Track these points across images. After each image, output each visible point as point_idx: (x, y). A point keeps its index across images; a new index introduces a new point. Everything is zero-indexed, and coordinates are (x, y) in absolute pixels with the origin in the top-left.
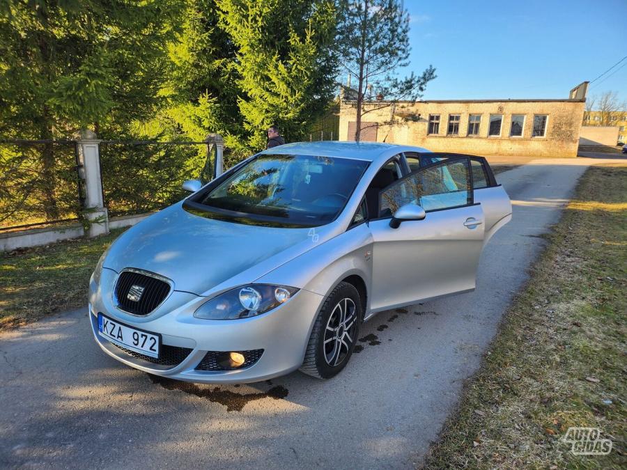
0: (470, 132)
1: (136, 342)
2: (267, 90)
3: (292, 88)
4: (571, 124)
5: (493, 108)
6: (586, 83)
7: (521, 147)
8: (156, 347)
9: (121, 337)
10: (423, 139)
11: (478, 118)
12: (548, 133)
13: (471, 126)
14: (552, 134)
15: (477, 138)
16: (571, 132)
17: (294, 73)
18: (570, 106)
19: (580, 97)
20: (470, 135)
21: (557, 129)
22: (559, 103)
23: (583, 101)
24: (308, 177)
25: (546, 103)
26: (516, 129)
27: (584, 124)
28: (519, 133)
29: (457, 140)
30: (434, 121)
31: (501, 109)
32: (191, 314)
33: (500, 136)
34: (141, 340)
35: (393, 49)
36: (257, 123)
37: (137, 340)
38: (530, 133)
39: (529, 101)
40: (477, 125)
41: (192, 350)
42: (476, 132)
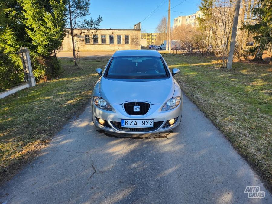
0: (102, 42)
1: (144, 124)
4: (137, 39)
5: (110, 32)
6: (140, 23)
7: (122, 48)
8: (153, 124)
9: (137, 124)
10: (84, 46)
11: (105, 36)
12: (130, 42)
13: (102, 39)
14: (132, 42)
15: (106, 44)
16: (138, 41)
18: (136, 32)
19: (138, 28)
20: (103, 44)
21: (133, 40)
22: (132, 31)
23: (140, 30)
25: (128, 31)
27: (141, 39)
29: (98, 46)
30: (87, 38)
31: (113, 33)
32: (161, 111)
33: (114, 44)
34: (146, 123)
35: (83, 8)
37: (144, 123)
38: (124, 42)
39: (120, 30)
40: (105, 39)
41: (164, 121)
42: (105, 42)
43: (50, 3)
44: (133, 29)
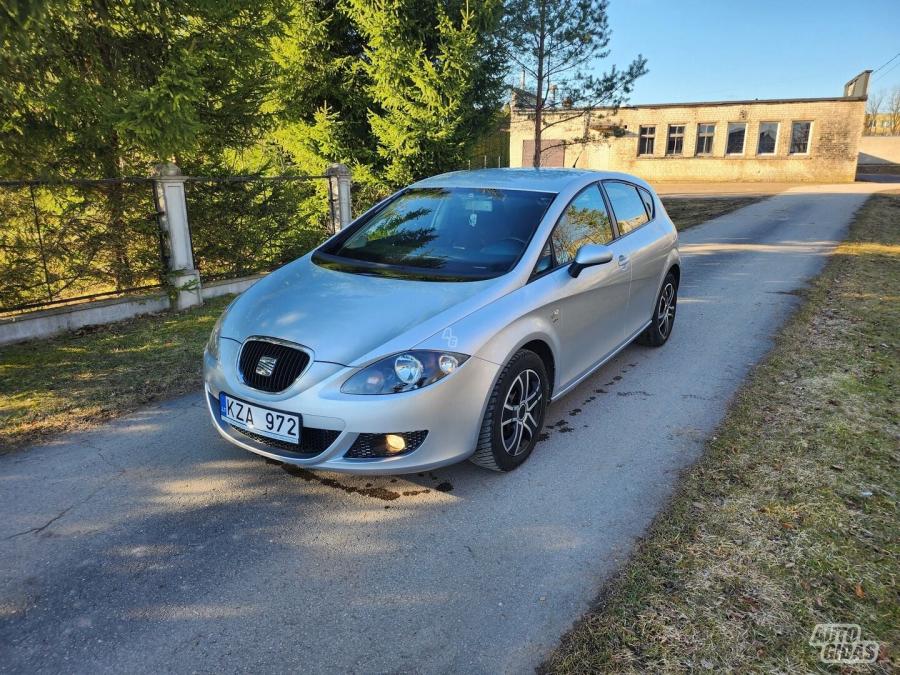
0: (699, 149)
1: (270, 426)
2: (409, 99)
3: (444, 96)
4: (845, 135)
5: (733, 114)
6: (868, 72)
7: (773, 168)
8: (296, 430)
9: (251, 421)
10: (632, 162)
11: (711, 129)
12: (813, 148)
13: (700, 141)
14: (819, 149)
15: (710, 158)
16: (846, 145)
17: (446, 74)
18: (843, 107)
19: (859, 94)
20: (699, 154)
21: (825, 141)
22: (828, 104)
23: (863, 99)
24: (474, 217)
25: (809, 104)
26: (766, 143)
27: (867, 133)
28: (771, 149)
29: (680, 161)
30: (647, 136)
31: (744, 114)
32: (337, 389)
33: (742, 154)
34: (277, 423)
35: (585, 32)
36: (396, 146)
37: (272, 423)
38: (786, 149)
39: (777, 102)
40: (710, 139)
41: (340, 432)
42: (709, 150)
43: (438, 30)
44: (841, 95)
